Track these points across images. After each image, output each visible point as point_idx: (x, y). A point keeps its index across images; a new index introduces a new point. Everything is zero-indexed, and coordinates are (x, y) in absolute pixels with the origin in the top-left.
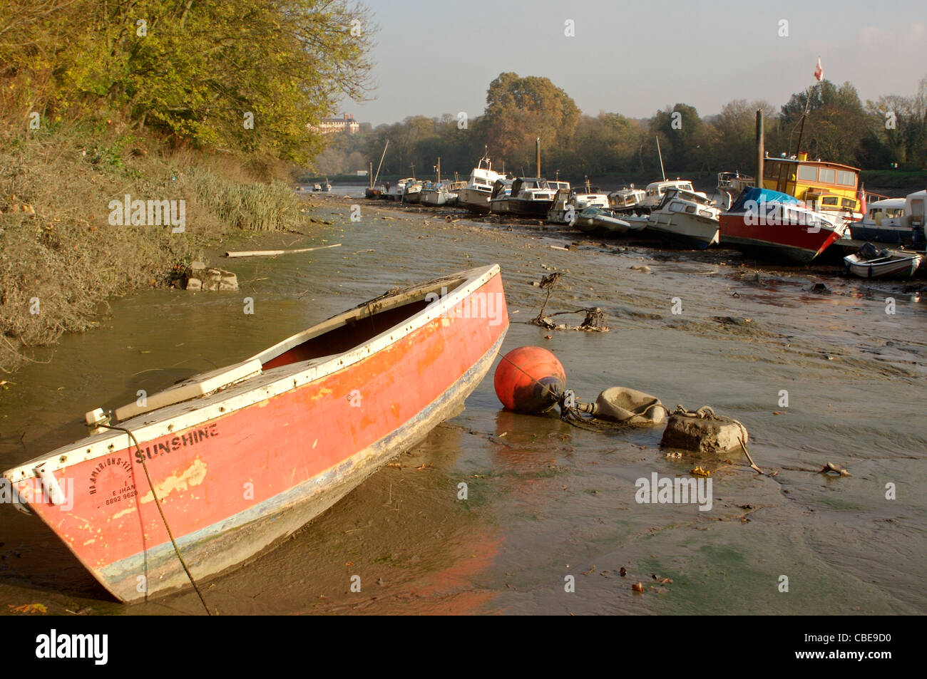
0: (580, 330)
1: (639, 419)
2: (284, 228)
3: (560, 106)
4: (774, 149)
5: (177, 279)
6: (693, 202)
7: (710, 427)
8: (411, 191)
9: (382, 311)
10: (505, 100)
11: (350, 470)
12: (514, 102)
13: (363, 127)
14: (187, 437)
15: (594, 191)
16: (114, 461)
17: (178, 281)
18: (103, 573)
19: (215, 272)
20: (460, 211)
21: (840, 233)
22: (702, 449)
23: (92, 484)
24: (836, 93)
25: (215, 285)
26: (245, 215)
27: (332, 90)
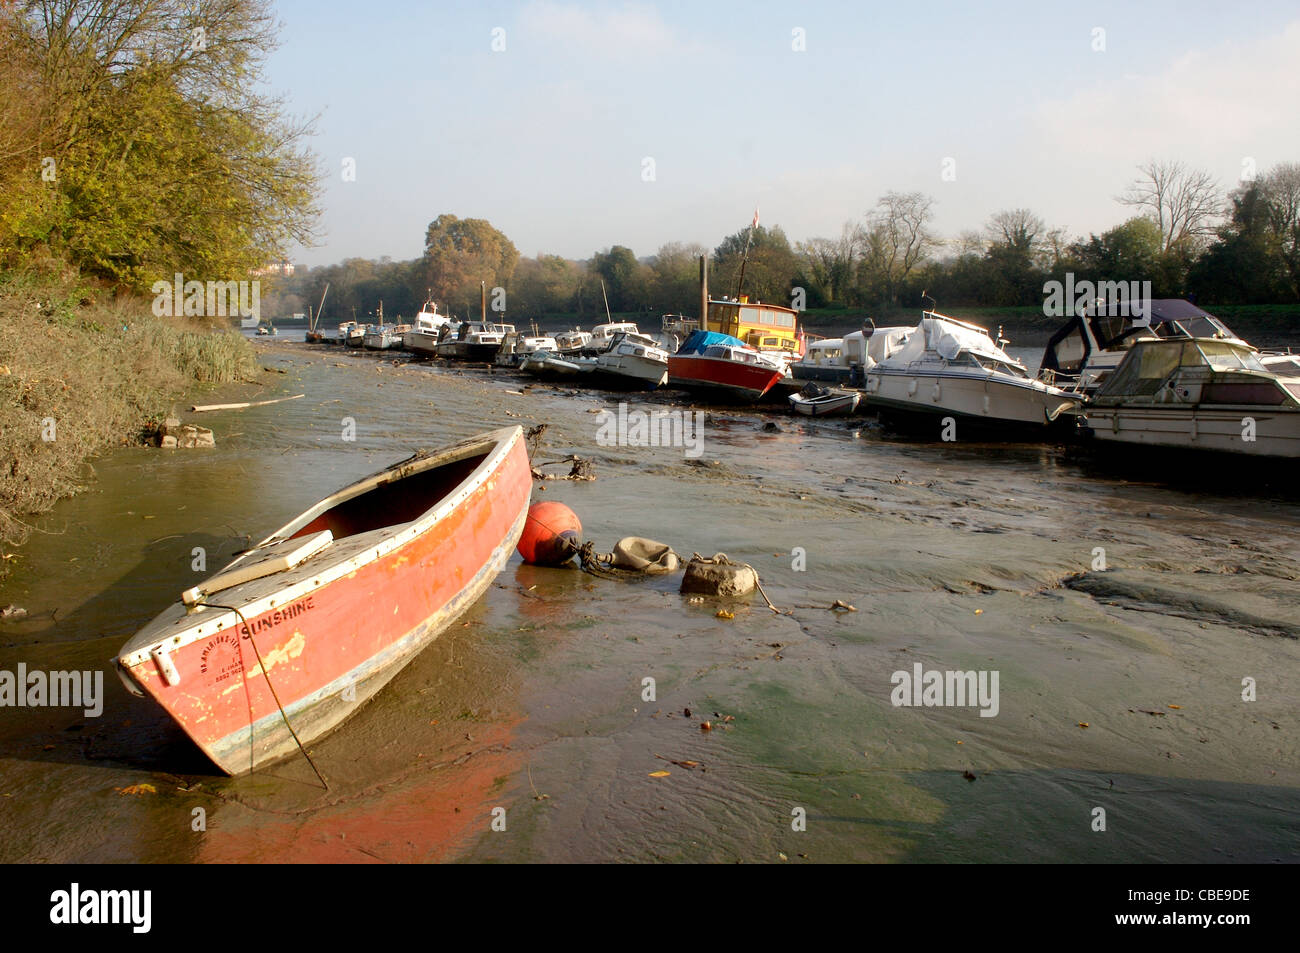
0: (569, 479)
1: (655, 566)
2: (242, 379)
3: (498, 247)
4: (716, 293)
5: (150, 437)
6: (641, 345)
7: (726, 572)
8: (354, 335)
9: (413, 473)
10: (443, 242)
11: (426, 632)
12: (452, 244)
13: (298, 269)
14: (287, 611)
15: (542, 334)
16: (222, 639)
17: (152, 438)
18: (213, 749)
19: (190, 428)
20: (405, 354)
21: (783, 373)
22: (720, 592)
23: (204, 663)
24: (765, 235)
25: (191, 442)
26: (203, 366)
27: (282, 236)
